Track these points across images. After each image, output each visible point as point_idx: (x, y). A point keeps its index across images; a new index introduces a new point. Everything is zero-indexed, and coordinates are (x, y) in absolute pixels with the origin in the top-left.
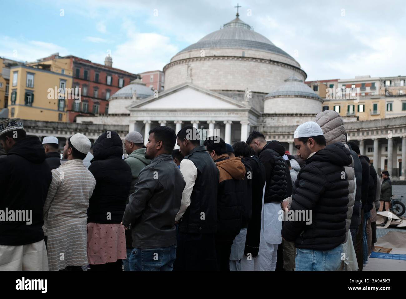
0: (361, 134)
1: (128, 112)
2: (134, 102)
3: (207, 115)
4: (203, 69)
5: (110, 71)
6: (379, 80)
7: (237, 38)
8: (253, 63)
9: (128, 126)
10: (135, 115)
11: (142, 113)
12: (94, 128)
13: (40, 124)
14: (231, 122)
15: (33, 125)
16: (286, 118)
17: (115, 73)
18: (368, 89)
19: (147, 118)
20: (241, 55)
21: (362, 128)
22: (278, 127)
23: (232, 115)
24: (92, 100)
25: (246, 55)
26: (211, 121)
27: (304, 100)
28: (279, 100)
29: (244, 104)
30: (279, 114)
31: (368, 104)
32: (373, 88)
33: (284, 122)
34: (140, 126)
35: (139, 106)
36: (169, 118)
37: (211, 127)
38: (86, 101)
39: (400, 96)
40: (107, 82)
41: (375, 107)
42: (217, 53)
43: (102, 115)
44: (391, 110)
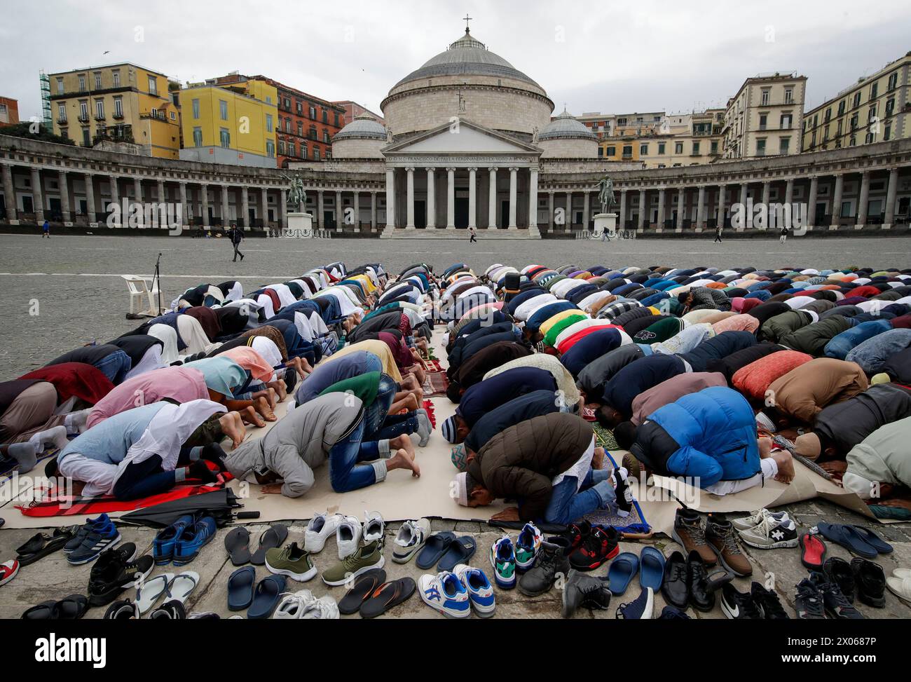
0: (681, 182)
1: (384, 157)
2: (389, 143)
3: (488, 161)
4: (452, 101)
5: (311, 100)
6: (614, 118)
7: (483, 62)
8: (512, 96)
9: (385, 174)
10: (393, 160)
11: (403, 159)
12: (335, 177)
13: (263, 172)
14: (518, 169)
15: (255, 173)
16: (567, 164)
18: (601, 129)
19: (409, 164)
20: (497, 85)
21: (685, 175)
22: (571, 174)
23: (519, 160)
24: (299, 139)
25: (502, 85)
26: (493, 169)
27: (586, 142)
28: (559, 142)
29: (535, 147)
30: (560, 159)
31: (620, 146)
32: (607, 127)
33: (566, 168)
34: (400, 174)
35: (397, 149)
36: (439, 165)
37: (493, 175)
38: (292, 141)
39: (657, 137)
40: (310, 115)
41: (628, 150)
42: (468, 81)
43: (332, 160)
44: (646, 153)
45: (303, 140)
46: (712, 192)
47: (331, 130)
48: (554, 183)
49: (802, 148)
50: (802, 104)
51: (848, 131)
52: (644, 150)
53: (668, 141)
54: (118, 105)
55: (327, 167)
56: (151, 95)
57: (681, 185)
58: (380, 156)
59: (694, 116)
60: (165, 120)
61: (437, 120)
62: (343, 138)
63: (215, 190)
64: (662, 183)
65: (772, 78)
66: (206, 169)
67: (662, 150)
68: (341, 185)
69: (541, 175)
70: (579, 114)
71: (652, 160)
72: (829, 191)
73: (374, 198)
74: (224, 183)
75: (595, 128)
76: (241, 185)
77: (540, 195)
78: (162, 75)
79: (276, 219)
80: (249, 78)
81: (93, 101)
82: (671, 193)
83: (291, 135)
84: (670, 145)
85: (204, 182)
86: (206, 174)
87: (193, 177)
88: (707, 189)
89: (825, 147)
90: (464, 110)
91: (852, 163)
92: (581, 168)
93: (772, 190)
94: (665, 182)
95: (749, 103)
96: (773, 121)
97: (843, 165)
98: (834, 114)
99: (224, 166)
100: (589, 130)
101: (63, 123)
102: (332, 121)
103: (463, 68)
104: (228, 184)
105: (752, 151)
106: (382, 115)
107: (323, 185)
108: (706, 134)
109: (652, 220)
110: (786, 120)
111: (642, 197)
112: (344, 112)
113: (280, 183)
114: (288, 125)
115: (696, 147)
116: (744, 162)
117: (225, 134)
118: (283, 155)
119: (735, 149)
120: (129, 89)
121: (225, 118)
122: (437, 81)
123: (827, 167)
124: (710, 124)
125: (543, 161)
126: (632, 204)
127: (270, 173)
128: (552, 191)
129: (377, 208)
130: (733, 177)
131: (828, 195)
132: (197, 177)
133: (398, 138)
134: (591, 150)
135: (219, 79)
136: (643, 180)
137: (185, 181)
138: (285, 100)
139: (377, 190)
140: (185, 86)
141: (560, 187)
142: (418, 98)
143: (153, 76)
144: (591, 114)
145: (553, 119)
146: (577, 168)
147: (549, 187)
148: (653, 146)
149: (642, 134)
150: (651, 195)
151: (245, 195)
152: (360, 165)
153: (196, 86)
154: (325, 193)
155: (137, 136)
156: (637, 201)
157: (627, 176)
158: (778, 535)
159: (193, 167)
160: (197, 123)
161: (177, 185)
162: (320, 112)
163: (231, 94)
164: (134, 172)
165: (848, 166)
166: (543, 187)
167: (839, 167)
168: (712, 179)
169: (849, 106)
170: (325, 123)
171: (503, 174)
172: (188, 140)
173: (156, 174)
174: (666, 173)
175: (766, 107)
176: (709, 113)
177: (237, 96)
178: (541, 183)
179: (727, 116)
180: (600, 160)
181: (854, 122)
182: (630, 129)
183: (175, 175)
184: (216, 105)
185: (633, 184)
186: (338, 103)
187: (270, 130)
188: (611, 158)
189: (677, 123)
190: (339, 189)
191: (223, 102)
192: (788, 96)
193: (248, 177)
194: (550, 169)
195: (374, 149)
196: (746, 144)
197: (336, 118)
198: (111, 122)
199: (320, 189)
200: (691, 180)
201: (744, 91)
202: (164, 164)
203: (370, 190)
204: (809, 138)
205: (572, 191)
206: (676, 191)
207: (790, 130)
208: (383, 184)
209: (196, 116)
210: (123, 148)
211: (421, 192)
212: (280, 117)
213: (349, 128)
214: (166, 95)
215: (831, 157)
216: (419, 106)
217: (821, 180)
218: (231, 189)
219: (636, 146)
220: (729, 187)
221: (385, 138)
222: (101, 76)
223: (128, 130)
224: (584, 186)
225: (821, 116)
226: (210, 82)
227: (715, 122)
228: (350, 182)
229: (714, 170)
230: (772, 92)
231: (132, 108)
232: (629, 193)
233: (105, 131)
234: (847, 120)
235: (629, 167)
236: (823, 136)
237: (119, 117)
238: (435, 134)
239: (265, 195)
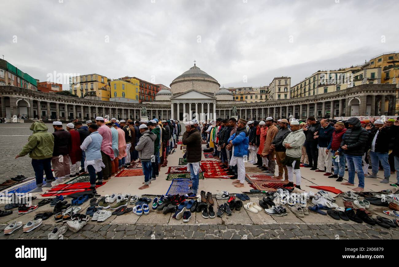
1: (170, 100)
3: (201, 101)
4: (191, 84)
5: (149, 84)
6: (238, 89)
7: (199, 73)
8: (208, 83)
9: (171, 105)
10: (173, 101)
11: (176, 101)
12: (156, 106)
13: (135, 105)
14: (210, 103)
15: (132, 105)
17: (152, 85)
18: (234, 92)
19: (178, 102)
21: (258, 105)
22: (225, 105)
23: (210, 101)
24: (146, 95)
25: (205, 79)
26: (203, 103)
27: (230, 96)
28: (222, 95)
29: (214, 97)
30: (222, 100)
31: (239, 97)
32: (236, 91)
33: (224, 103)
34: (175, 105)
35: (174, 98)
36: (186, 102)
37: (202, 105)
38: (144, 95)
39: (250, 94)
40: (149, 88)
41: (242, 98)
42: (195, 78)
43: (155, 101)
44: (247, 99)
45: (147, 95)
46: (266, 109)
47: (155, 92)
48: (220, 107)
49: (291, 97)
50: (290, 85)
51: (303, 92)
52: (246, 98)
53: (253, 95)
54: (92, 86)
55: (154, 103)
56: (102, 83)
57: (257, 108)
58: (169, 99)
59: (260, 88)
60: (106, 90)
61: (186, 89)
62: (159, 95)
63: (120, 110)
64: (251, 107)
65: (281, 78)
66: (118, 104)
67: (251, 98)
68: (158, 108)
69: (216, 105)
70: (227, 88)
71: (249, 101)
72: (299, 109)
73: (167, 112)
74: (123, 108)
75: (232, 92)
76: (128, 108)
77: (216, 111)
78: (106, 77)
79: (138, 118)
80: (131, 78)
81: (85, 85)
82: (254, 110)
83: (143, 94)
84: (254, 96)
85: (117, 108)
86: (118, 105)
87: (114, 106)
88: (264, 109)
89: (297, 97)
90: (194, 86)
91: (304, 101)
92: (228, 103)
93: (283, 109)
94: (252, 107)
95: (275, 84)
96: (282, 89)
97: (302, 102)
98: (299, 88)
99: (123, 103)
100: (231, 92)
101: (75, 91)
102: (155, 90)
103: (193, 75)
104: (124, 108)
105: (277, 98)
106: (170, 88)
107: (153, 108)
108: (264, 93)
109: (249, 118)
110: (286, 89)
111: (246, 111)
112: (159, 87)
113: (140, 108)
114: (143, 91)
115: (261, 97)
116: (274, 101)
117: (123, 94)
118: (141, 100)
119: (272, 97)
120: (96, 81)
121: (124, 89)
122: (186, 79)
123: (297, 102)
124: (265, 90)
125: (217, 101)
126: (243, 113)
127: (137, 105)
128: (220, 109)
129: (168, 115)
130: (272, 105)
131: (298, 110)
132: (115, 106)
133: (174, 95)
134: (231, 98)
135: (122, 78)
136: (246, 106)
137: (111, 107)
138: (142, 84)
139: (168, 110)
140: (112, 80)
141: (222, 108)
142: (180, 83)
143: (103, 77)
144: (231, 88)
145: (220, 89)
146: (227, 103)
147: (219, 108)
148: (249, 96)
149: (246, 93)
150: (249, 111)
151: (129, 111)
152: (163, 102)
153: (115, 80)
154: (153, 111)
155: (97, 94)
156: (245, 112)
157: (241, 105)
158: (224, 196)
159: (114, 103)
160: (115, 91)
161: (109, 108)
162: (152, 88)
163: (126, 82)
164: (96, 105)
165: (303, 102)
166: (217, 108)
167: (301, 102)
168: (265, 106)
169: (303, 86)
170: (154, 90)
171: (205, 105)
172: (113, 96)
173: (102, 105)
174: (252, 104)
175: (280, 86)
176: (265, 87)
177: (128, 83)
178: (217, 107)
179: (269, 88)
180: (234, 101)
181: (305, 90)
182: (242, 92)
183: (108, 106)
184: (121, 85)
185: (243, 108)
186: (157, 85)
187: (137, 93)
188: (237, 100)
189: (256, 90)
190: (157, 109)
191: (123, 85)
192: (286, 83)
193: (130, 106)
194: (219, 103)
195: (167, 98)
196: (275, 96)
197: (157, 89)
198: (90, 90)
199: (152, 109)
200: (260, 106)
201: (274, 81)
202: (105, 103)
203: (167, 110)
204: (293, 94)
205: (226, 109)
206: (255, 109)
207: (287, 92)
208: (170, 108)
209: (115, 89)
210: (93, 98)
211: (181, 110)
212: (140, 89)
213: (161, 92)
214: (107, 83)
215: (298, 100)
216: (181, 86)
217: (296, 106)
218: (125, 110)
219: (244, 96)
220: (270, 108)
221: (171, 95)
222: (88, 77)
223: (95, 93)
224: (229, 108)
225: (296, 88)
226: (120, 79)
227: (266, 90)
228: (160, 107)
229: (266, 103)
230: (281, 82)
231: (96, 86)
232: (242, 110)
233: (88, 93)
234: (303, 89)
235: (242, 102)
236: (297, 94)
237: (92, 89)
238: (185, 93)
239: (135, 111)
